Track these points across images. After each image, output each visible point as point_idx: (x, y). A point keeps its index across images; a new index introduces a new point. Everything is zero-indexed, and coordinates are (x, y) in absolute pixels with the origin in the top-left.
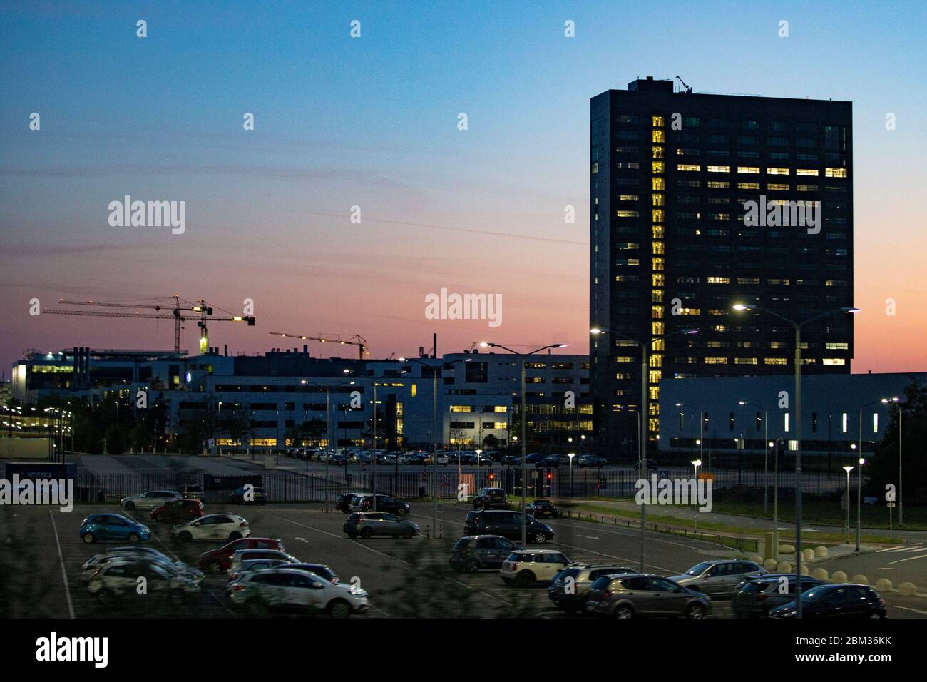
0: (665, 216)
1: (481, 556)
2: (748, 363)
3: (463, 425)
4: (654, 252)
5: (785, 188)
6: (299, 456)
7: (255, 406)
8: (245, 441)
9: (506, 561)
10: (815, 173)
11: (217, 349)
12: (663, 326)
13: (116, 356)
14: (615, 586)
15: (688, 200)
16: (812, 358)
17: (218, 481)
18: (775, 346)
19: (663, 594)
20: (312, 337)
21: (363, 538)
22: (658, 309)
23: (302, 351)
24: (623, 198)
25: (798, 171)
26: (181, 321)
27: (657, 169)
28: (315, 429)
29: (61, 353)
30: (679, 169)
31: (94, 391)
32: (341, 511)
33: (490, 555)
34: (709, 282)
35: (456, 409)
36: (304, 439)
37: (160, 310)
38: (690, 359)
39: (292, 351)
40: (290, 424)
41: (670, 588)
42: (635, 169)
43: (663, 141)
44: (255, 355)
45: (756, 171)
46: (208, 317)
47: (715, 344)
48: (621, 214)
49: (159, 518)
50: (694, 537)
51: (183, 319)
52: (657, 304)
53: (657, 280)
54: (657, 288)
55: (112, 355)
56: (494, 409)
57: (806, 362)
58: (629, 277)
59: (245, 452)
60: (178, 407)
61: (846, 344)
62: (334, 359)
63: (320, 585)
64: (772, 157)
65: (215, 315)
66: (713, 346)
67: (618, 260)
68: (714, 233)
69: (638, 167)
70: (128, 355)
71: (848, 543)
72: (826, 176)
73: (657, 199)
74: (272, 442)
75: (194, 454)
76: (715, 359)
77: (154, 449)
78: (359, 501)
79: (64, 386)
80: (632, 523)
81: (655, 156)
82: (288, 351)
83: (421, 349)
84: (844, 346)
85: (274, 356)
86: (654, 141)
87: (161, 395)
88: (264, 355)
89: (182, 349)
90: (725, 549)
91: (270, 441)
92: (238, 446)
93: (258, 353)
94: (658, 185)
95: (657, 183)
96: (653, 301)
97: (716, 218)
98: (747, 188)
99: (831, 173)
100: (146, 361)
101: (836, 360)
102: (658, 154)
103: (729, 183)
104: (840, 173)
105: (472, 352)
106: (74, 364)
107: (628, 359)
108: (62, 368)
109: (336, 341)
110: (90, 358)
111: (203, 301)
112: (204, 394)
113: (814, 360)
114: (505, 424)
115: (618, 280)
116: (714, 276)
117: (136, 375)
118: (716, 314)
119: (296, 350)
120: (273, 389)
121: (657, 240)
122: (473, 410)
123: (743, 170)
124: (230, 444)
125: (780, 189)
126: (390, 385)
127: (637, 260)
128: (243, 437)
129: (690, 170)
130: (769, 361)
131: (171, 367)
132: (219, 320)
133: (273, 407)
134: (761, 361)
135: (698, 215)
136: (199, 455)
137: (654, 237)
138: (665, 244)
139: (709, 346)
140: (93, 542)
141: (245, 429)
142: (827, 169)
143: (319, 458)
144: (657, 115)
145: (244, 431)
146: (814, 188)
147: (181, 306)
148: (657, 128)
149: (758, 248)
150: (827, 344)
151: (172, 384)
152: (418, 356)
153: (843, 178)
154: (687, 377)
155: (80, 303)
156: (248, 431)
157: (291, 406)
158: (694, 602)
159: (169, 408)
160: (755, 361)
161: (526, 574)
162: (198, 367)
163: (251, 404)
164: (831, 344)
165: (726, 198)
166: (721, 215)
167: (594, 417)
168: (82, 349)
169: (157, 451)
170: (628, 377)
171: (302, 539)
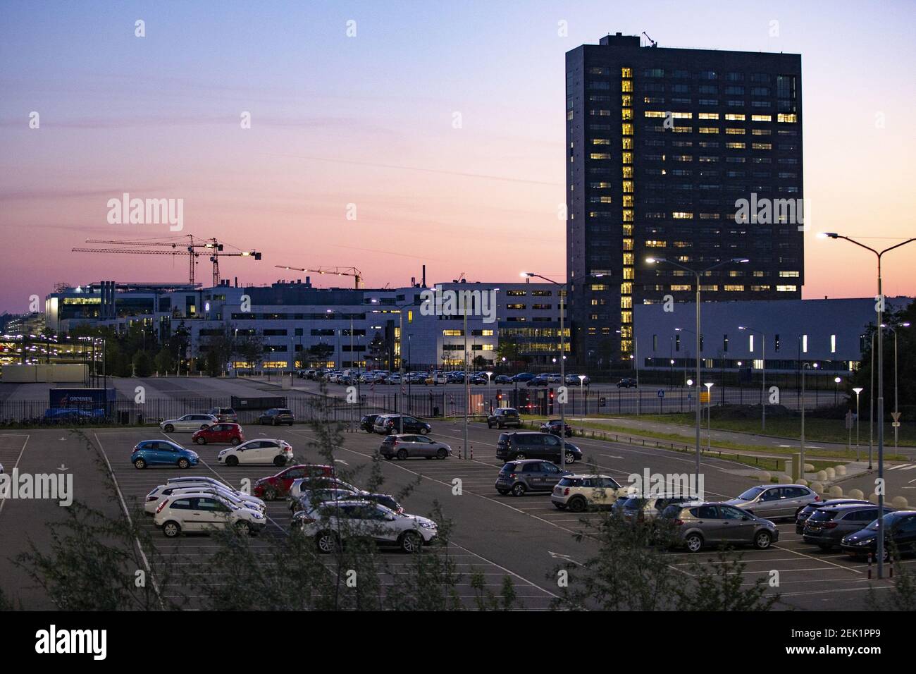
0: (634, 158)
1: (527, 479)
2: (709, 290)
3: (453, 348)
4: (625, 191)
5: (742, 132)
6: (310, 377)
7: (268, 332)
8: (260, 363)
9: (557, 486)
10: (769, 118)
11: (228, 281)
12: (633, 257)
13: (138, 288)
14: (685, 515)
15: (654, 143)
16: (767, 285)
17: (244, 402)
18: (733, 274)
19: (731, 522)
20: (313, 269)
21: (399, 459)
22: (628, 242)
23: (305, 282)
24: (596, 142)
25: (753, 116)
26: (195, 257)
27: (626, 116)
28: (322, 352)
29: (88, 287)
30: (646, 116)
31: (120, 320)
32: (365, 431)
33: (537, 479)
34: (674, 217)
35: (447, 333)
36: (313, 361)
37: (177, 247)
38: (657, 286)
39: (296, 282)
40: (298, 348)
41: (736, 516)
42: (607, 116)
43: (632, 91)
44: (263, 286)
45: (715, 117)
46: (220, 252)
47: (680, 273)
48: (595, 156)
49: (201, 440)
50: (711, 456)
51: (197, 255)
52: (627, 237)
53: (627, 216)
54: (627, 223)
55: (134, 288)
56: (482, 333)
57: (761, 288)
58: (602, 213)
59: (260, 373)
60: (198, 334)
61: (798, 273)
62: (334, 289)
63: (391, 517)
64: (730, 104)
65: (225, 251)
66: (678, 275)
67: (592, 198)
68: (679, 173)
69: (609, 114)
70: (148, 287)
71: (858, 460)
72: (779, 121)
73: (626, 142)
74: (284, 364)
75: (214, 376)
76: (679, 286)
77: (178, 372)
78: (383, 421)
79: (92, 316)
80: (648, 441)
81: (624, 104)
82: (293, 282)
83: (413, 279)
84: (795, 274)
85: (279, 286)
86: (624, 90)
87: (183, 323)
88: (271, 286)
89: (196, 281)
90: (747, 468)
91: (282, 363)
92: (252, 368)
93: (265, 284)
94: (628, 130)
95: (626, 129)
96: (624, 234)
97: (680, 160)
98: (707, 132)
99: (783, 119)
100: (164, 292)
101: (788, 286)
102: (627, 102)
103: (691, 128)
104: (791, 118)
105: (460, 282)
106: (102, 296)
107: (601, 287)
108: (90, 300)
109: (335, 273)
110: (116, 290)
111: (214, 239)
112: (221, 322)
113: (769, 287)
114: (492, 346)
115: (592, 216)
116: (679, 212)
117: (157, 304)
118: (680, 246)
119: (299, 281)
120: (283, 316)
121: (627, 179)
122: (463, 334)
123: (703, 116)
124: (245, 367)
125: (737, 133)
126: (389, 312)
127: (610, 198)
128: (258, 360)
129: (656, 116)
130: (728, 288)
131: (188, 298)
132: (230, 255)
133: (284, 332)
134: (721, 288)
135: (664, 157)
136: (218, 376)
137: (625, 177)
138: (635, 183)
139: (674, 275)
140: (145, 467)
141: (259, 353)
142: (779, 115)
143: (329, 380)
144: (626, 67)
145: (258, 355)
146: (768, 132)
147: (195, 243)
148: (626, 79)
149: (718, 187)
150: (781, 273)
151: (189, 314)
152: (410, 286)
153: (793, 123)
154: (654, 302)
155: (104, 242)
156: (261, 355)
157: (299, 332)
158: (762, 530)
159: (190, 335)
160: (715, 288)
161: (578, 498)
162: (212, 297)
163: (264, 330)
164: (784, 273)
165: (689, 142)
166: (684, 157)
167: (572, 340)
168: (108, 283)
169: (180, 374)
170: (602, 303)
171: (341, 461)
